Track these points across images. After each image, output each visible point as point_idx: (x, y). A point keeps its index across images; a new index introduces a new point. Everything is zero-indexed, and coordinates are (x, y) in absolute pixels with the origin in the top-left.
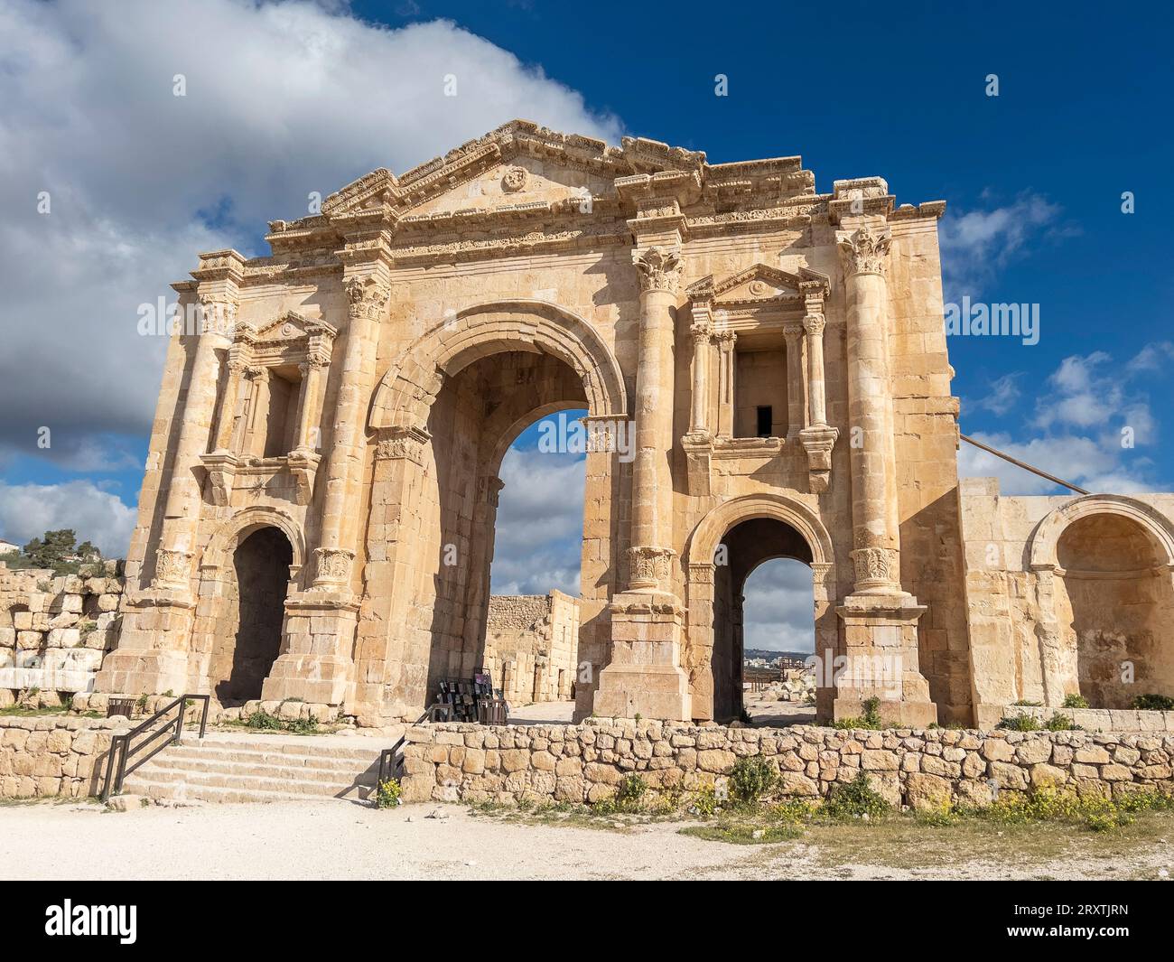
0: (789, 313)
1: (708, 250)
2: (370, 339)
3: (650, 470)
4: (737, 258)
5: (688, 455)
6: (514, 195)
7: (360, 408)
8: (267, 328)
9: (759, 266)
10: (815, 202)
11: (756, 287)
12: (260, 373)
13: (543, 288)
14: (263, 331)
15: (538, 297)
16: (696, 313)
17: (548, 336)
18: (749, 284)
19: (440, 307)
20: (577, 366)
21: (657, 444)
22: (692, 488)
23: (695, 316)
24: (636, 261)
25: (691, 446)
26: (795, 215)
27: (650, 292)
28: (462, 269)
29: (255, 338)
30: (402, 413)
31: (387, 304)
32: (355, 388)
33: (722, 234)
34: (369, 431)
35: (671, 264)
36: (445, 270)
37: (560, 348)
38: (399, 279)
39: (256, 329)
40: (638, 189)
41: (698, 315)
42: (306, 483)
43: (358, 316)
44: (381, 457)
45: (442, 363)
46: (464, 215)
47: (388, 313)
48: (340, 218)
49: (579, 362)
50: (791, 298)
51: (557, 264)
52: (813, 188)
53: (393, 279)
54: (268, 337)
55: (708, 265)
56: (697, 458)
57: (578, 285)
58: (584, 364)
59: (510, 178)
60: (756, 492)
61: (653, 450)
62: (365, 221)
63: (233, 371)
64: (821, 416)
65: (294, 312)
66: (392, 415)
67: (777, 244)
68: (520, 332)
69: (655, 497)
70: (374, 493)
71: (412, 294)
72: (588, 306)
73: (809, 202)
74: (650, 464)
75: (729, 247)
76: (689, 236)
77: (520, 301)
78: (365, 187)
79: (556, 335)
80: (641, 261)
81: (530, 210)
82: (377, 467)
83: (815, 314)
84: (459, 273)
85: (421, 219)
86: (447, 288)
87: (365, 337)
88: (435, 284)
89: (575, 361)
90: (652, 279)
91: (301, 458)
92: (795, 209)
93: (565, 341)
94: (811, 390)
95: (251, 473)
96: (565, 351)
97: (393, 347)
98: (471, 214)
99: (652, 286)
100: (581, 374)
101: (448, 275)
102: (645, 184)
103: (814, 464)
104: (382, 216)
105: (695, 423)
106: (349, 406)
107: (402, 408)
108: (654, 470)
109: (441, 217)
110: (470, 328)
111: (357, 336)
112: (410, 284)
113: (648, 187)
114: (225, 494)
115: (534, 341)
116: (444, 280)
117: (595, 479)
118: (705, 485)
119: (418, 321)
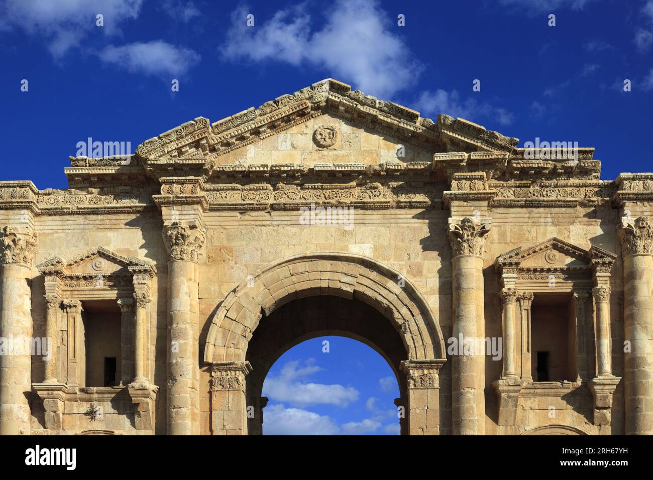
0: (581, 281)
1: (509, 220)
2: (195, 281)
3: (472, 407)
4: (533, 230)
5: (502, 395)
6: (325, 152)
7: (194, 345)
8: (76, 262)
9: (555, 239)
10: (599, 186)
11: (551, 257)
12: (75, 306)
13: (359, 243)
14: (71, 265)
15: (355, 250)
16: (506, 278)
17: (367, 286)
18: (544, 253)
19: (259, 253)
20: (396, 315)
21: (476, 386)
22: (501, 419)
23: (505, 280)
24: (452, 229)
25: (506, 388)
26: (583, 197)
27: (466, 256)
28: (277, 218)
29: (67, 272)
30: (232, 350)
31: (204, 246)
32: (188, 326)
33: (522, 207)
34: (202, 363)
35: (483, 232)
36: (261, 218)
37: (380, 298)
38: (213, 223)
39: (65, 262)
40: (455, 165)
41: (508, 280)
42: (147, 411)
43: (182, 259)
44: (216, 389)
45: (267, 306)
46: (283, 169)
47: (205, 255)
48: (159, 162)
49: (398, 311)
50: (581, 269)
51: (371, 221)
52: (599, 174)
53: (207, 223)
54: (78, 271)
55: (508, 234)
56: (509, 397)
57: (392, 242)
58: (403, 313)
59: (321, 134)
60: (551, 423)
61: (473, 390)
62: (183, 168)
63: (52, 304)
64: (607, 366)
65: (105, 248)
66: (222, 351)
67: (567, 220)
68: (340, 282)
69: (476, 428)
70: (213, 419)
71: (228, 240)
72: (403, 263)
73: (595, 185)
74: (472, 401)
75: (526, 220)
76: (493, 205)
77: (342, 255)
78: (184, 134)
79: (375, 287)
80: (456, 228)
81: (347, 171)
82: (214, 398)
83: (604, 282)
84: (275, 223)
85: (237, 169)
86: (264, 235)
87: (191, 280)
88: (251, 232)
89: (394, 310)
90: (465, 245)
91: (143, 389)
92: (583, 190)
93: (384, 292)
94: (600, 346)
95: (81, 400)
96: (385, 301)
97: (214, 288)
98: (289, 169)
99: (466, 251)
100: (400, 322)
101: (264, 223)
102: (462, 161)
103: (599, 403)
104: (203, 165)
105: (506, 369)
106: (185, 343)
107: (232, 346)
108: (474, 406)
109: (258, 169)
110: (292, 275)
111: (182, 278)
112: (225, 229)
113: (464, 164)
114: (59, 419)
115: (354, 290)
116: (260, 228)
117: (418, 411)
118: (512, 418)
119: (238, 265)
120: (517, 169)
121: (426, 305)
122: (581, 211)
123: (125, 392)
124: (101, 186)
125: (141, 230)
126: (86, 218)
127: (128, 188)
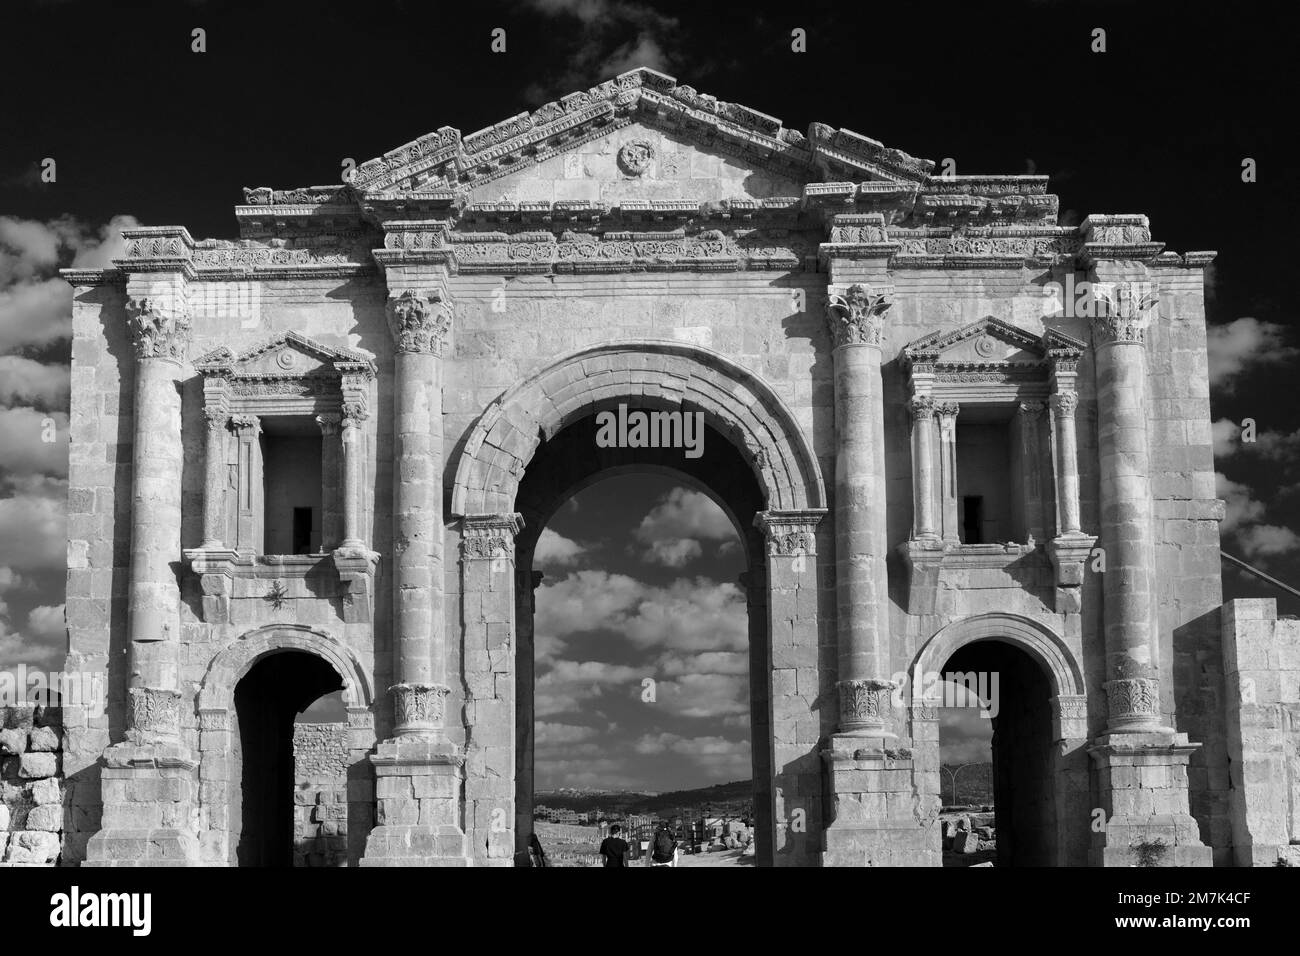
0: (1033, 384)
1: (919, 289)
2: (437, 385)
3: (868, 584)
4: (957, 304)
5: (915, 565)
6: (636, 183)
7: (436, 487)
8: (252, 356)
9: (990, 319)
10: (1056, 235)
11: (985, 347)
12: (250, 426)
13: (689, 325)
14: (244, 360)
15: (687, 336)
16: (918, 380)
17: (703, 394)
18: (974, 341)
19: (535, 341)
20: (748, 438)
21: (874, 552)
22: (913, 604)
23: (916, 383)
24: (834, 303)
25: (920, 554)
26: (1031, 252)
27: (855, 346)
28: (563, 286)
29: (238, 372)
30: (495, 495)
31: (450, 329)
32: (427, 457)
33: (939, 268)
34: (448, 516)
35: (881, 308)
36: (538, 287)
37: (722, 413)
38: (465, 294)
39: (235, 356)
40: (837, 202)
41: (920, 383)
42: (362, 592)
43: (417, 351)
44: (471, 557)
45: (549, 425)
46: (572, 208)
47: (452, 345)
48: (382, 198)
49: (751, 433)
50: (1030, 365)
51: (708, 291)
52: (1055, 217)
53: (455, 294)
54: (256, 370)
55: (919, 311)
56: (925, 568)
57: (741, 324)
58: (759, 436)
59: (630, 154)
60: (990, 610)
61: (870, 559)
62: (420, 206)
63: (215, 422)
64: (1075, 520)
65: (298, 333)
66: (480, 497)
67: (1008, 289)
68: (661, 386)
69: (875, 619)
70: (466, 607)
71: (487, 320)
72: (758, 356)
73: (1049, 234)
74: (868, 576)
75: (946, 288)
76: (895, 266)
77: (663, 344)
78: (421, 153)
79: (715, 394)
80: (840, 302)
81: (670, 212)
82: (467, 573)
83: (1067, 387)
84: (560, 294)
85: (502, 209)
86: (544, 313)
87: (430, 383)
88: (523, 307)
89: (745, 431)
90: (854, 327)
91: (357, 557)
92: (1031, 242)
93: (730, 403)
94: (1062, 488)
95: (260, 575)
96: (731, 418)
97: (466, 397)
98: (582, 208)
99: (856, 337)
100: (755, 450)
101: (543, 294)
102: (847, 196)
103: (1064, 578)
104: (450, 202)
105: (920, 524)
106: (423, 484)
107: (495, 488)
108: (872, 583)
109: (534, 209)
110: (587, 376)
111: (418, 381)
112: (483, 303)
113: (851, 200)
114: (224, 607)
115: (683, 400)
116: (536, 302)
117: (784, 592)
118: (930, 602)
119: (502, 361)
120: (931, 208)
121: (795, 422)
122: (1029, 274)
123: (328, 563)
124: (291, 236)
125: (352, 304)
126: (268, 286)
127: (333, 238)
